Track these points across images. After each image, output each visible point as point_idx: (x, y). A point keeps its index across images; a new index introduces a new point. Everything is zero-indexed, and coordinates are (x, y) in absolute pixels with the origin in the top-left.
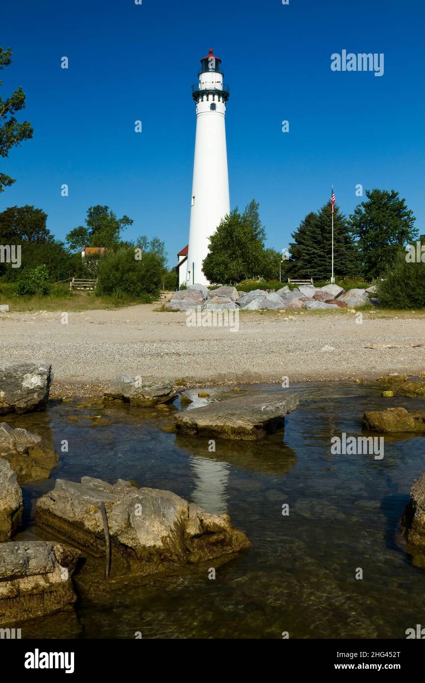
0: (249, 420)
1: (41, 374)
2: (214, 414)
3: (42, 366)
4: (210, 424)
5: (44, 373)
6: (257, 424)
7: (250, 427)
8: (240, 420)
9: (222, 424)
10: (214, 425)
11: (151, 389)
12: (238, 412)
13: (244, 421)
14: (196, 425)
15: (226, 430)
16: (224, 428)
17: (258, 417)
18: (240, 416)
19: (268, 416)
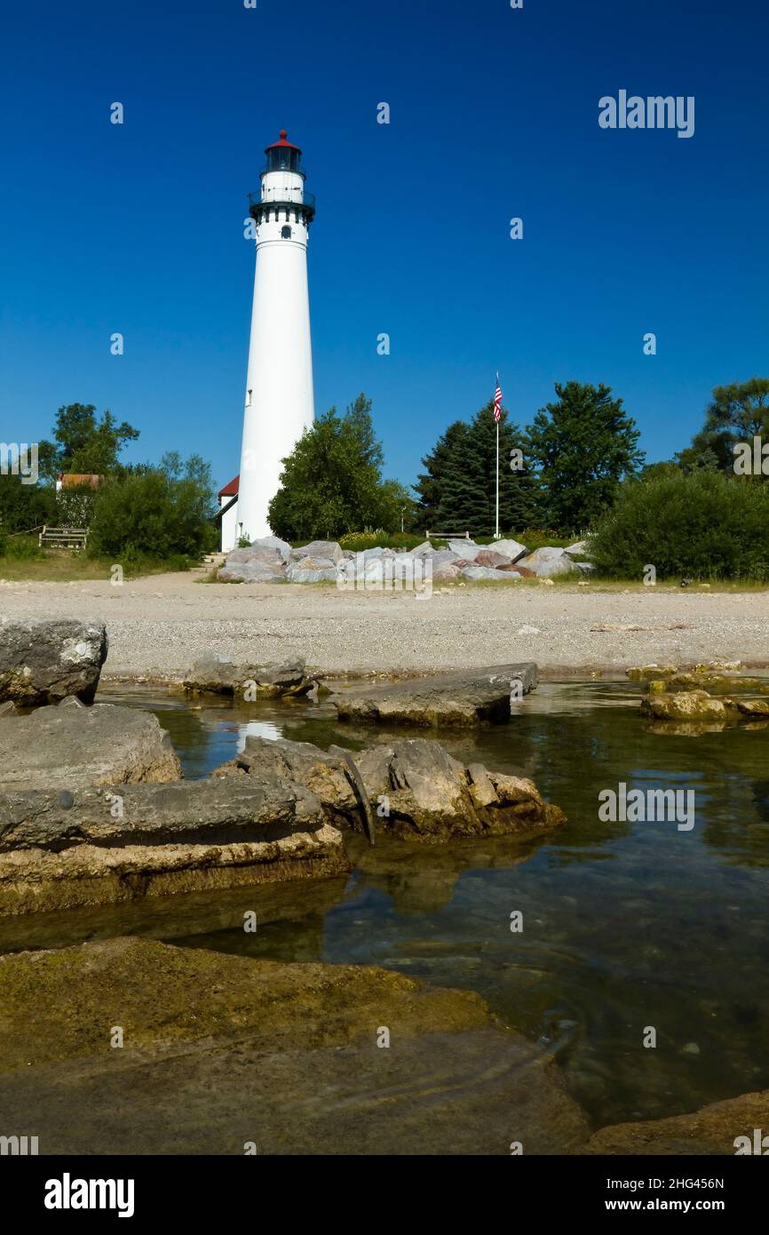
0: (468, 700)
1: (91, 639)
2: (408, 693)
3: (92, 625)
4: (401, 710)
5: (98, 638)
6: (482, 706)
7: (469, 712)
8: (453, 700)
9: (422, 709)
10: (408, 711)
11: (272, 671)
12: (450, 688)
13: (459, 701)
14: (377, 712)
15: (429, 718)
16: (426, 714)
17: (484, 694)
18: (453, 694)
19: (501, 692)
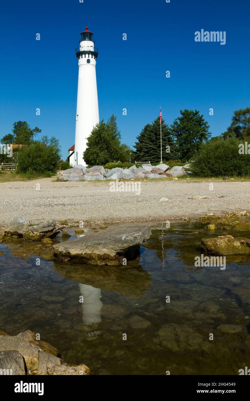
0: (112, 249)
2: (84, 244)
4: (80, 253)
6: (119, 251)
7: (113, 254)
8: (105, 248)
9: (90, 252)
10: (84, 253)
12: (103, 242)
13: (107, 249)
14: (69, 253)
15: (94, 257)
16: (92, 255)
17: (120, 245)
18: (105, 245)
19: (128, 244)
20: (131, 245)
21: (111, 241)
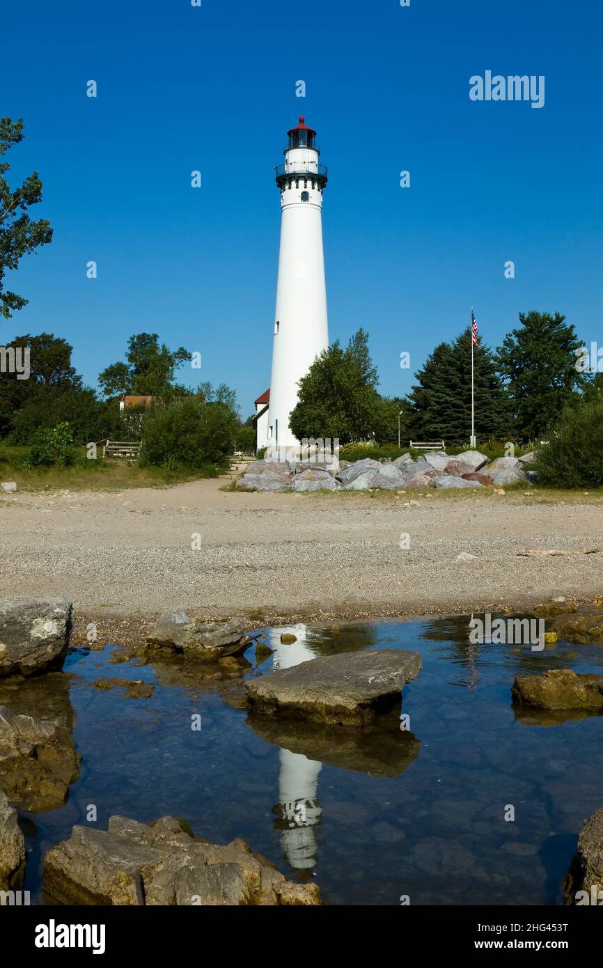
0: (351, 697)
2: (302, 687)
4: (296, 700)
6: (362, 702)
7: (352, 706)
8: (339, 695)
9: (313, 701)
10: (301, 701)
12: (335, 684)
13: (343, 697)
14: (276, 700)
15: (319, 709)
16: (316, 706)
17: (364, 692)
18: (339, 691)
19: (378, 691)
20: (384, 693)
21: (349, 684)
